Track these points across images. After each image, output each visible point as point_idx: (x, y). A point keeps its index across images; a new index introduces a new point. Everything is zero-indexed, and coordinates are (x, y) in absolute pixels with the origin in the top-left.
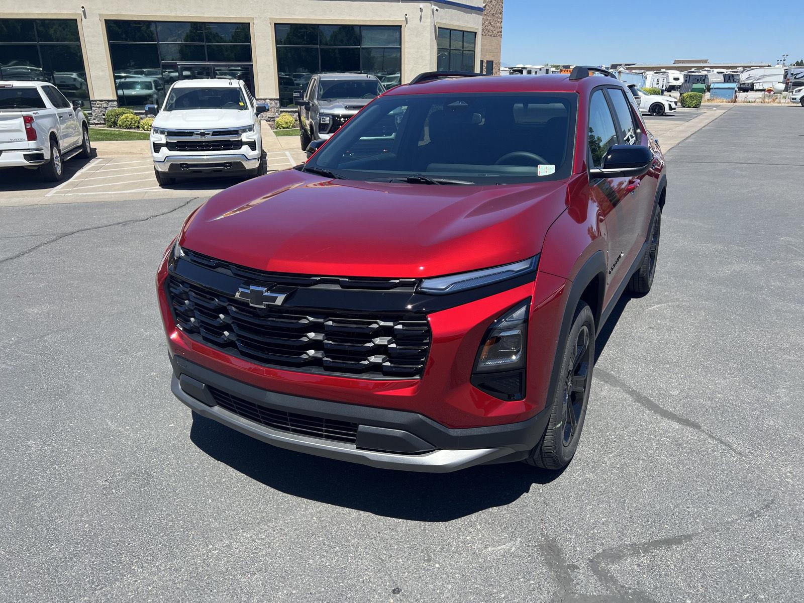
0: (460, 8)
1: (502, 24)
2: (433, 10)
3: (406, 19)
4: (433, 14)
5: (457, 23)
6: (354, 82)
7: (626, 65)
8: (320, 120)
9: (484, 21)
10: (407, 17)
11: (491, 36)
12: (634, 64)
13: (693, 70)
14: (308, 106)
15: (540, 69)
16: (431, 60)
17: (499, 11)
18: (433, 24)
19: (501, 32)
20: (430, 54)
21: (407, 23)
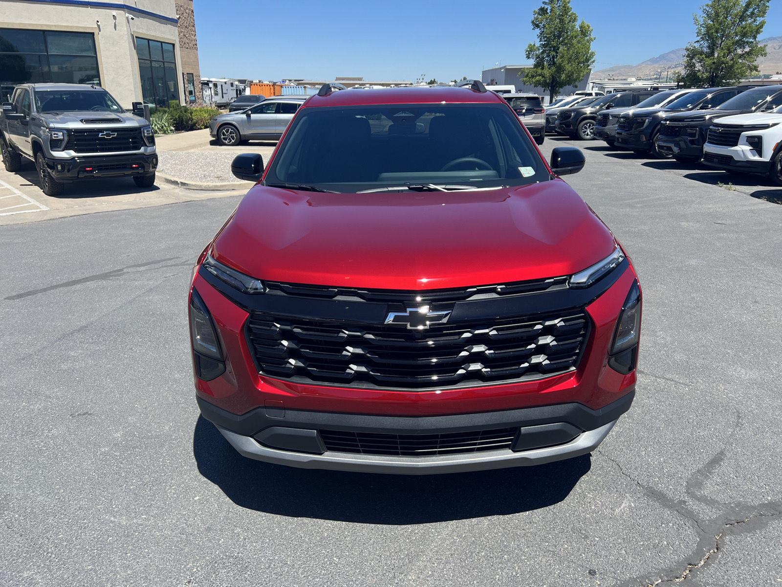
0: (155, 18)
1: (197, 37)
2: (127, 18)
3: (99, 26)
4: (128, 22)
5: (154, 34)
6: (78, 93)
7: (295, 81)
8: (51, 135)
9: (180, 33)
10: (99, 24)
11: (187, 48)
12: (303, 80)
13: (356, 86)
14: (25, 120)
15: (226, 83)
16: (133, 71)
17: (192, 24)
18: (130, 33)
19: (196, 45)
20: (131, 64)
21: (100, 31)
